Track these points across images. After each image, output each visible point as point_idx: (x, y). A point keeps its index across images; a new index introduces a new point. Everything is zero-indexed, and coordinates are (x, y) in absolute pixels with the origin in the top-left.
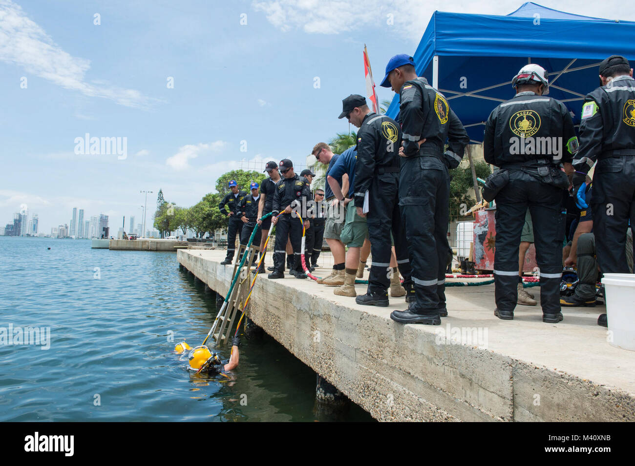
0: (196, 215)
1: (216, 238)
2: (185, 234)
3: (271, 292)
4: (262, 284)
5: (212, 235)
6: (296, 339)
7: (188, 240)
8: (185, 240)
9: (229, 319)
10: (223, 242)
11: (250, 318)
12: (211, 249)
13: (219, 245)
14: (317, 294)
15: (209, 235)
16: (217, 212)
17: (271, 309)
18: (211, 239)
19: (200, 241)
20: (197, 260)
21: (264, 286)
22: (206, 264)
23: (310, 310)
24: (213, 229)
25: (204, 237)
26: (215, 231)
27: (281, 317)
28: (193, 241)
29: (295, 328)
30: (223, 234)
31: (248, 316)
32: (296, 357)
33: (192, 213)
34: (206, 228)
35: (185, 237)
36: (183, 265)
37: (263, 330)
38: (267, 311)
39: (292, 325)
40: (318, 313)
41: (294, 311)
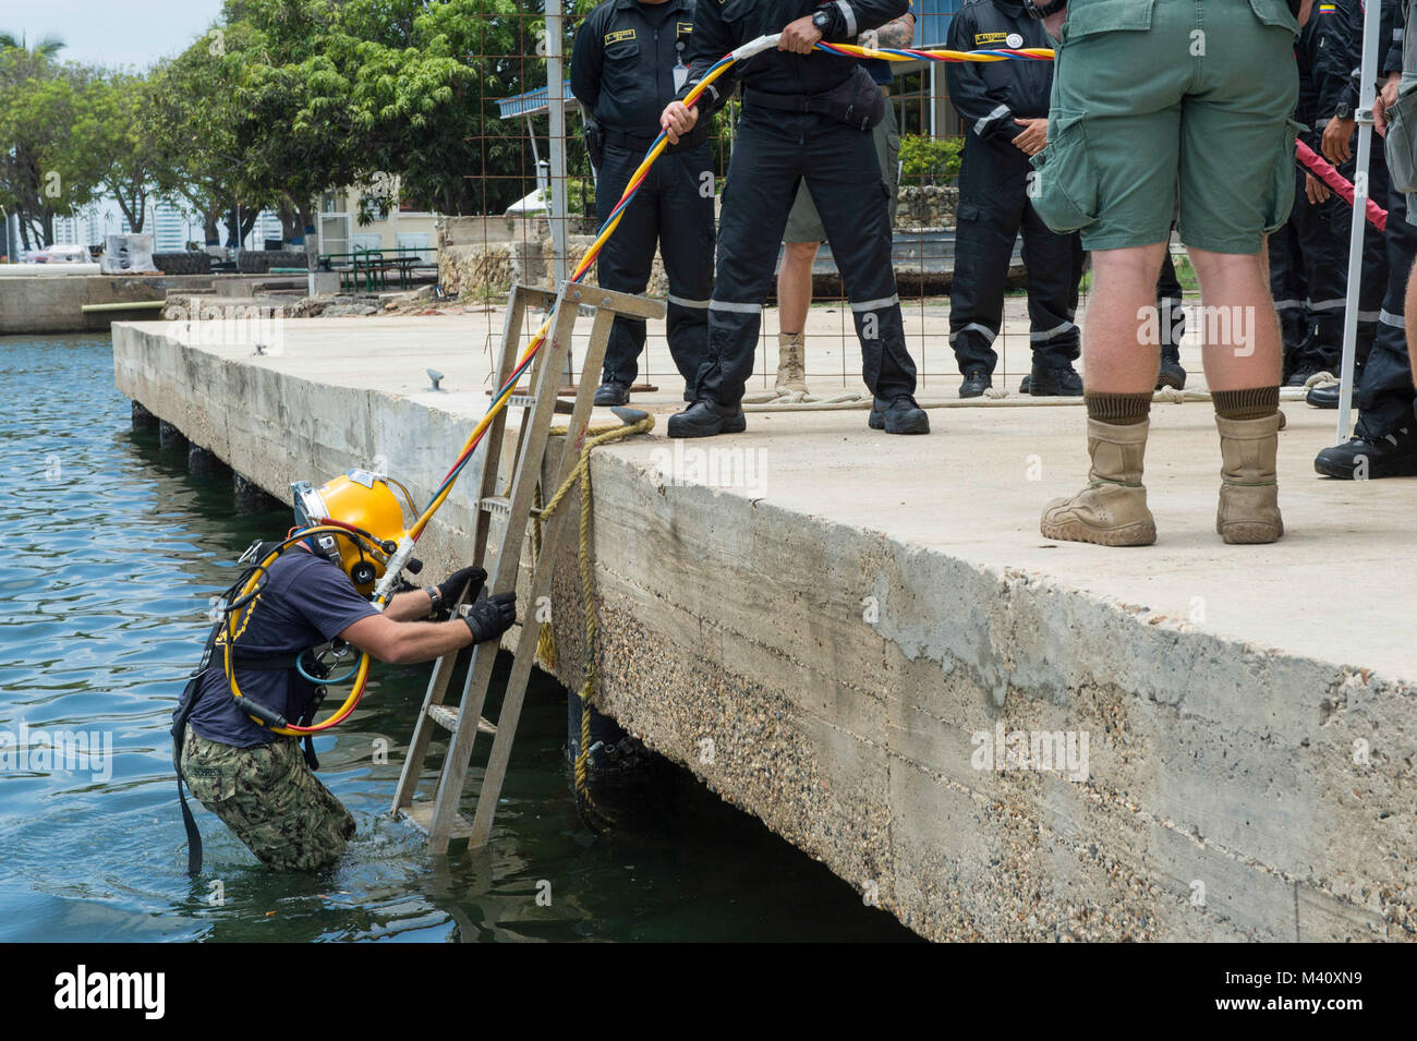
0: (194, 111)
1: (322, 243)
2: (137, 227)
3: (735, 564)
4: (667, 514)
5: (300, 226)
6: (907, 830)
7: (158, 260)
8: (141, 264)
9: (484, 726)
10: (370, 267)
11: (605, 712)
12: (300, 314)
13: (346, 286)
14: (1027, 566)
15: (278, 226)
16: (320, 89)
17: (735, 658)
18: (297, 249)
19: (229, 266)
20: (244, 383)
21: (685, 522)
22: (306, 407)
23: (986, 656)
24: (302, 194)
25: (255, 242)
26: (317, 200)
27: (806, 700)
28: (187, 267)
29: (894, 764)
30: (365, 219)
31: (595, 699)
33: (172, 100)
34: (263, 189)
35: (142, 248)
36: (155, 413)
37: (692, 776)
38: (706, 666)
39: (876, 746)
40: (1037, 679)
41: (885, 666)
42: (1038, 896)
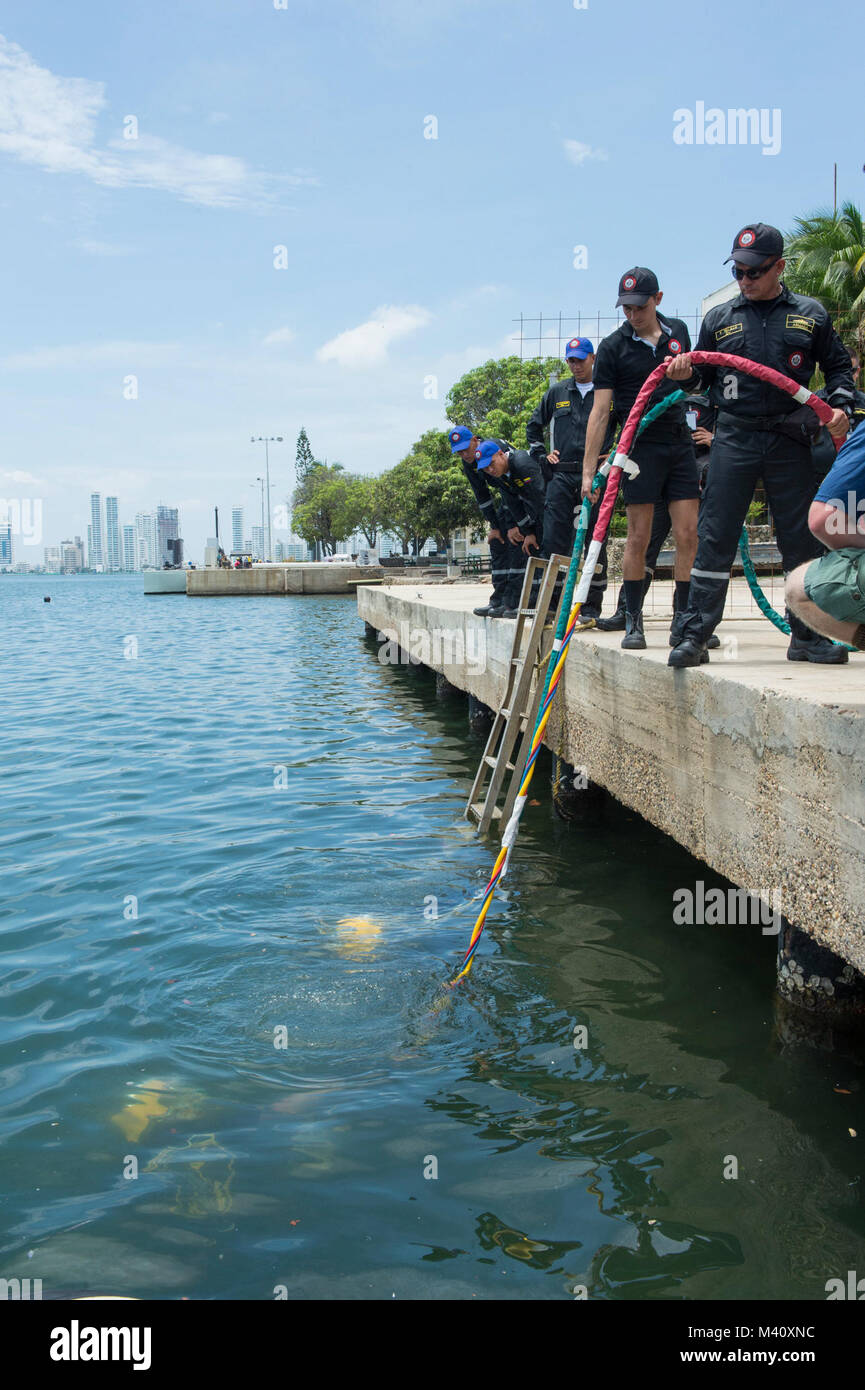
0: (399, 493)
1: (455, 553)
2: (373, 546)
3: (631, 688)
4: (599, 665)
5: (444, 545)
6: (712, 820)
7: (382, 561)
8: (374, 563)
9: (509, 766)
10: (475, 564)
11: (569, 762)
12: (443, 583)
13: (464, 572)
14: (775, 687)
15: (435, 546)
16: (454, 482)
17: (630, 736)
18: (443, 556)
19: (413, 564)
20: (411, 611)
21: (608, 670)
22: (437, 621)
23: (754, 732)
24: (445, 530)
25: (425, 552)
26: (452, 533)
27: (664, 755)
28: (393, 563)
29: (707, 787)
30: (473, 542)
31: (563, 756)
32: (712, 870)
33: (389, 488)
34: (427, 527)
35: (375, 556)
36: (374, 626)
37: (609, 793)
38: (616, 739)
39: (698, 778)
40: (779, 744)
41: (703, 738)
42: (778, 854)
